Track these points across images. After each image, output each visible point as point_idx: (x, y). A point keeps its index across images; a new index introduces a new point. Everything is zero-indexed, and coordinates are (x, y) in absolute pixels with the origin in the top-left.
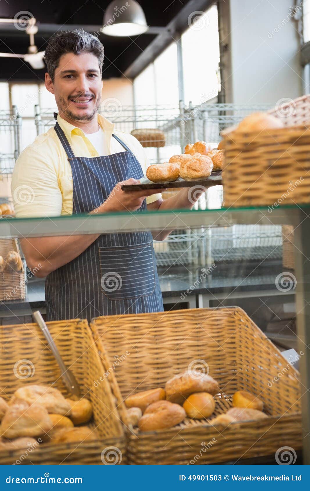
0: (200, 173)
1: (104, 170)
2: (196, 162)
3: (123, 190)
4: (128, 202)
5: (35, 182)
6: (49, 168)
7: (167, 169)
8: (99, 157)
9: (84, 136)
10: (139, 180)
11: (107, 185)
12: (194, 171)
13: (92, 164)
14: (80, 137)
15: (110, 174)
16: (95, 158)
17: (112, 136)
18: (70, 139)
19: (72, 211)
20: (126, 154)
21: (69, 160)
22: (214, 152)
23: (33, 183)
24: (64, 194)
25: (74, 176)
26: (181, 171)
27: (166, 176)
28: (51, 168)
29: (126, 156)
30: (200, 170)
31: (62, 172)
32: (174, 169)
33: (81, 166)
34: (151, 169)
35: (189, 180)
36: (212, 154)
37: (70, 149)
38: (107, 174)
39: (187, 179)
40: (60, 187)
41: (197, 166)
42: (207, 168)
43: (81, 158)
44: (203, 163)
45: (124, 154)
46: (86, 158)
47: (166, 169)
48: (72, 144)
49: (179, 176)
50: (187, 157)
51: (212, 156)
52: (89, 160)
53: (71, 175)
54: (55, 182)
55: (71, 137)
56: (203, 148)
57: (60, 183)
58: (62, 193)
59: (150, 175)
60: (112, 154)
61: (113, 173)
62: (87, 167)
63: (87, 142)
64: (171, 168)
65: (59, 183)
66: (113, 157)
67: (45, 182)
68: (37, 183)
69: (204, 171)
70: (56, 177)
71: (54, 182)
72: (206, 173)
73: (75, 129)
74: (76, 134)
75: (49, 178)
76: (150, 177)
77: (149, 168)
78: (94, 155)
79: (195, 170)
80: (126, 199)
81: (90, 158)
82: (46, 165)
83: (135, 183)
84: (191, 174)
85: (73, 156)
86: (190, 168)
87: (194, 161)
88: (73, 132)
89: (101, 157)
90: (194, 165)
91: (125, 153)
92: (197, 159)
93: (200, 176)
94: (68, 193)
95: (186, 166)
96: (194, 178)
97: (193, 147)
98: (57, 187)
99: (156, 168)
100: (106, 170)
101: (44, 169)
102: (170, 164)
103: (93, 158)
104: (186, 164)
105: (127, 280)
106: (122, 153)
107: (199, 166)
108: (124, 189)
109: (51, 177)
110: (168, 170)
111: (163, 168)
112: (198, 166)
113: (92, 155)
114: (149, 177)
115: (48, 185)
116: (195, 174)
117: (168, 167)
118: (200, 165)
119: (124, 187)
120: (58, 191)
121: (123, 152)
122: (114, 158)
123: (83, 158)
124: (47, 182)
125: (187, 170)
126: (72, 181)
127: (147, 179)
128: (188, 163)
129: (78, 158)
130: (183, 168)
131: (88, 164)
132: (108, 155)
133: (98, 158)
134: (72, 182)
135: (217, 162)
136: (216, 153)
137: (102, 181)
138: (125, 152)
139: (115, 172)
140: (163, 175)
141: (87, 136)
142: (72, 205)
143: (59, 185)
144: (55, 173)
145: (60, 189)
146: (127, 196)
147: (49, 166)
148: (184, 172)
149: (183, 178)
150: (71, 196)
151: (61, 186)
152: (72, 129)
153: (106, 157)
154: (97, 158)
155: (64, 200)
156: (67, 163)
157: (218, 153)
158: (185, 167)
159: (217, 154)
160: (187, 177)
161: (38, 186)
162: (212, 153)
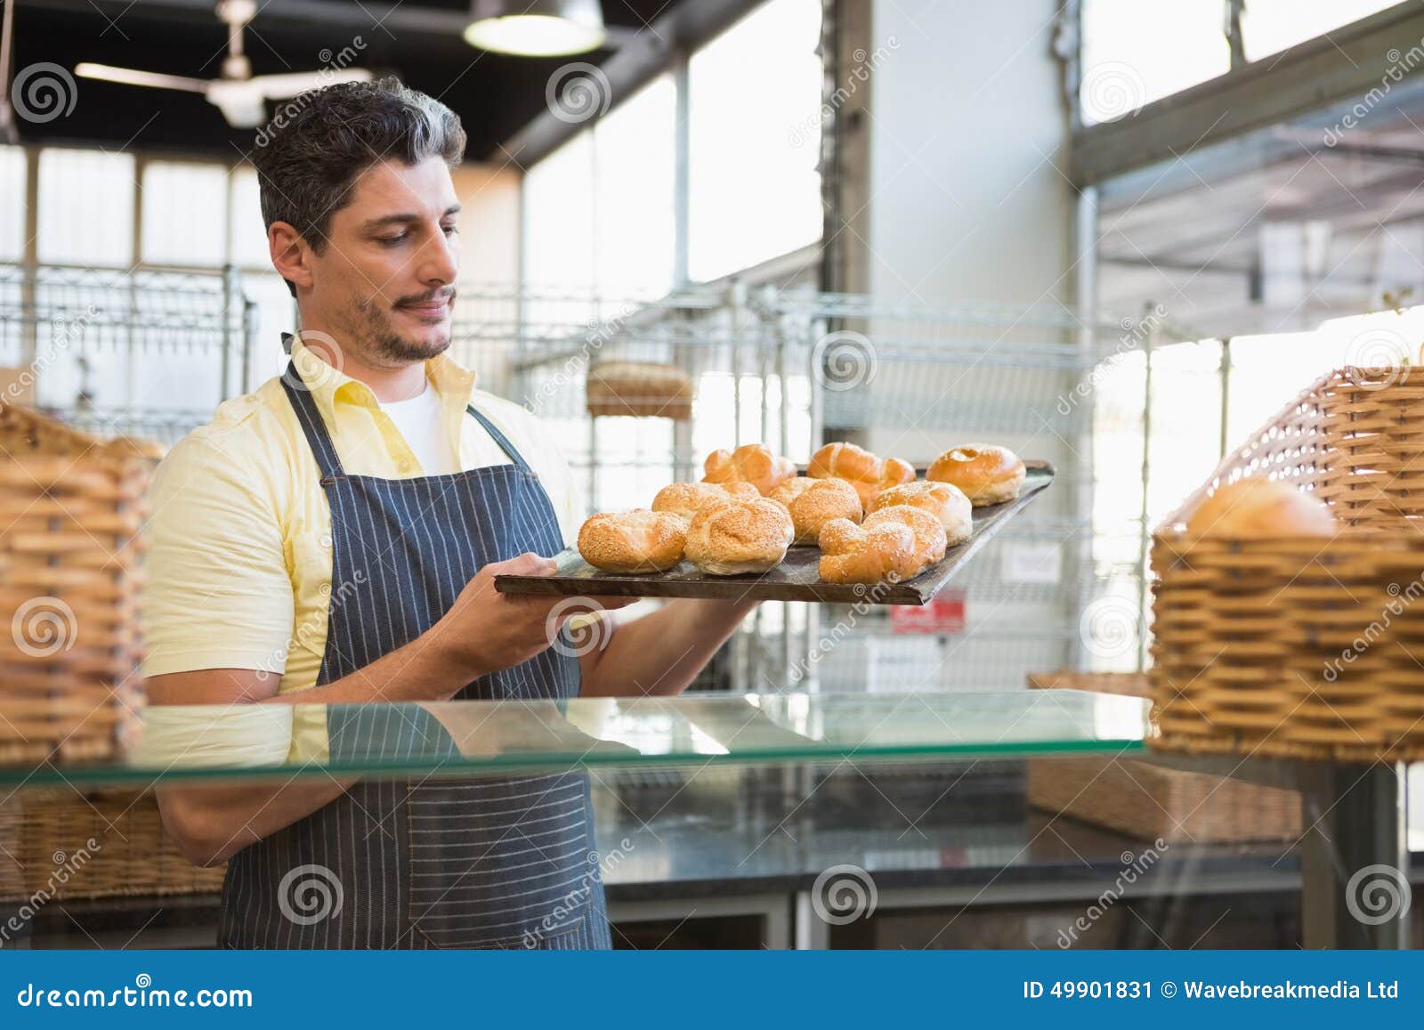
0: (750, 545)
1: (436, 520)
2: (742, 513)
3: (499, 590)
4: (513, 630)
5: (206, 546)
6: (255, 503)
7: (646, 532)
8: (422, 479)
9: (377, 407)
10: (554, 559)
11: (443, 570)
12: (732, 540)
13: (398, 500)
14: (364, 410)
15: (456, 532)
16: (410, 481)
17: (467, 411)
18: (332, 416)
19: (324, 646)
20: (508, 474)
21: (324, 484)
22: (795, 486)
23: (200, 552)
24: (301, 592)
25: (337, 536)
26: (689, 538)
27: (642, 554)
28: (261, 504)
29: (508, 478)
30: (753, 539)
31: (300, 521)
32: (667, 535)
33: (361, 506)
34: (595, 528)
35: (715, 569)
36: (790, 490)
37: (330, 447)
38: (447, 534)
39: (708, 564)
40: (290, 568)
41: (743, 525)
42: (775, 533)
43: (365, 478)
44: (764, 517)
45: (504, 471)
46: (379, 480)
47: (642, 531)
48: (336, 432)
49: (683, 557)
50: (711, 494)
51: (791, 497)
52: (388, 485)
53: (329, 530)
54: (274, 551)
55: (333, 411)
56: (763, 465)
57: (292, 554)
58: (295, 588)
59: (591, 547)
60: (465, 468)
61: (466, 531)
62: (383, 510)
63: (388, 429)
64: (657, 530)
65: (286, 554)
66: (469, 482)
67: (239, 547)
68: (213, 552)
69: (762, 541)
70: (276, 534)
71: (270, 549)
72: (769, 550)
73: (347, 385)
74: (351, 401)
75: (255, 538)
76: (590, 552)
77: (589, 524)
78: (406, 470)
79: (735, 536)
80: (508, 621)
81: (392, 482)
82: (247, 493)
83: (540, 569)
84: (723, 547)
85: (340, 472)
86: (720, 529)
87: (736, 509)
88: (342, 395)
89: (430, 479)
90: (733, 520)
91: (506, 469)
92: (745, 506)
93: (750, 557)
94: (315, 589)
95: (709, 522)
96: (729, 562)
97: (730, 460)
98: (281, 569)
99: (612, 527)
100: (443, 522)
101: (240, 507)
102: (655, 517)
103: (404, 482)
104: (709, 519)
105: (495, 885)
106: (497, 469)
107: (750, 524)
108: (505, 587)
109: (260, 535)
110: (649, 535)
111: (633, 527)
112: (746, 524)
113: (402, 469)
114: (587, 554)
115: (249, 561)
116: (735, 548)
117: (649, 526)
118: (752, 522)
119: (502, 582)
120: (282, 581)
121: (500, 467)
122: (470, 484)
123: (371, 478)
124: (246, 550)
125: (711, 536)
126: (331, 550)
127: (580, 557)
128: (716, 516)
129: (354, 479)
130: (699, 528)
131: (388, 501)
132: (450, 472)
133: (419, 481)
134: (331, 554)
135: (807, 517)
136: (805, 488)
137: (428, 556)
138: (508, 467)
139: (473, 530)
140: (632, 549)
141: (385, 407)
142: (327, 627)
143: (285, 561)
144: (277, 523)
145: (291, 575)
146: (511, 609)
147: (256, 499)
148: (700, 542)
149: (695, 563)
150: (323, 600)
151: (294, 566)
152: (339, 385)
153: (446, 478)
154: (416, 480)
155: (299, 611)
156: (318, 494)
157: (811, 489)
158: (706, 526)
159: (806, 494)
160: (706, 557)
161: (218, 561)
162: (793, 487)
